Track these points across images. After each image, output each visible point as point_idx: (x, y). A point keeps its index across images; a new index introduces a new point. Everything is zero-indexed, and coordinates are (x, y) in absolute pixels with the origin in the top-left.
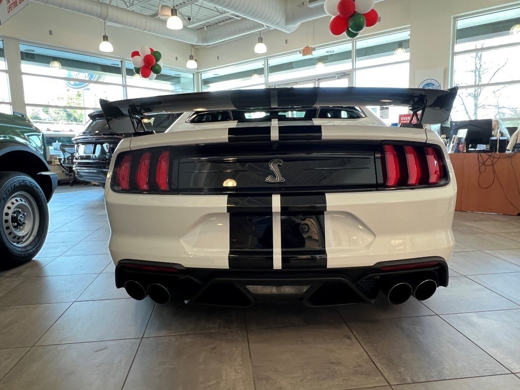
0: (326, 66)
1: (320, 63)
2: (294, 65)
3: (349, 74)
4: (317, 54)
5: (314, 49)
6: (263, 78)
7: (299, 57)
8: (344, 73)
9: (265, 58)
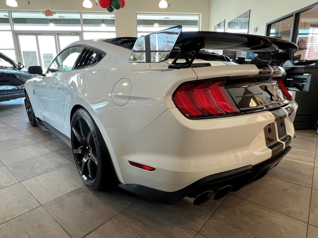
0: (56, 26)
1: (52, 23)
2: (27, 21)
3: (80, 34)
4: (56, 16)
5: (54, 13)
6: (10, 27)
7: (42, 16)
8: (77, 33)
9: (9, 11)
